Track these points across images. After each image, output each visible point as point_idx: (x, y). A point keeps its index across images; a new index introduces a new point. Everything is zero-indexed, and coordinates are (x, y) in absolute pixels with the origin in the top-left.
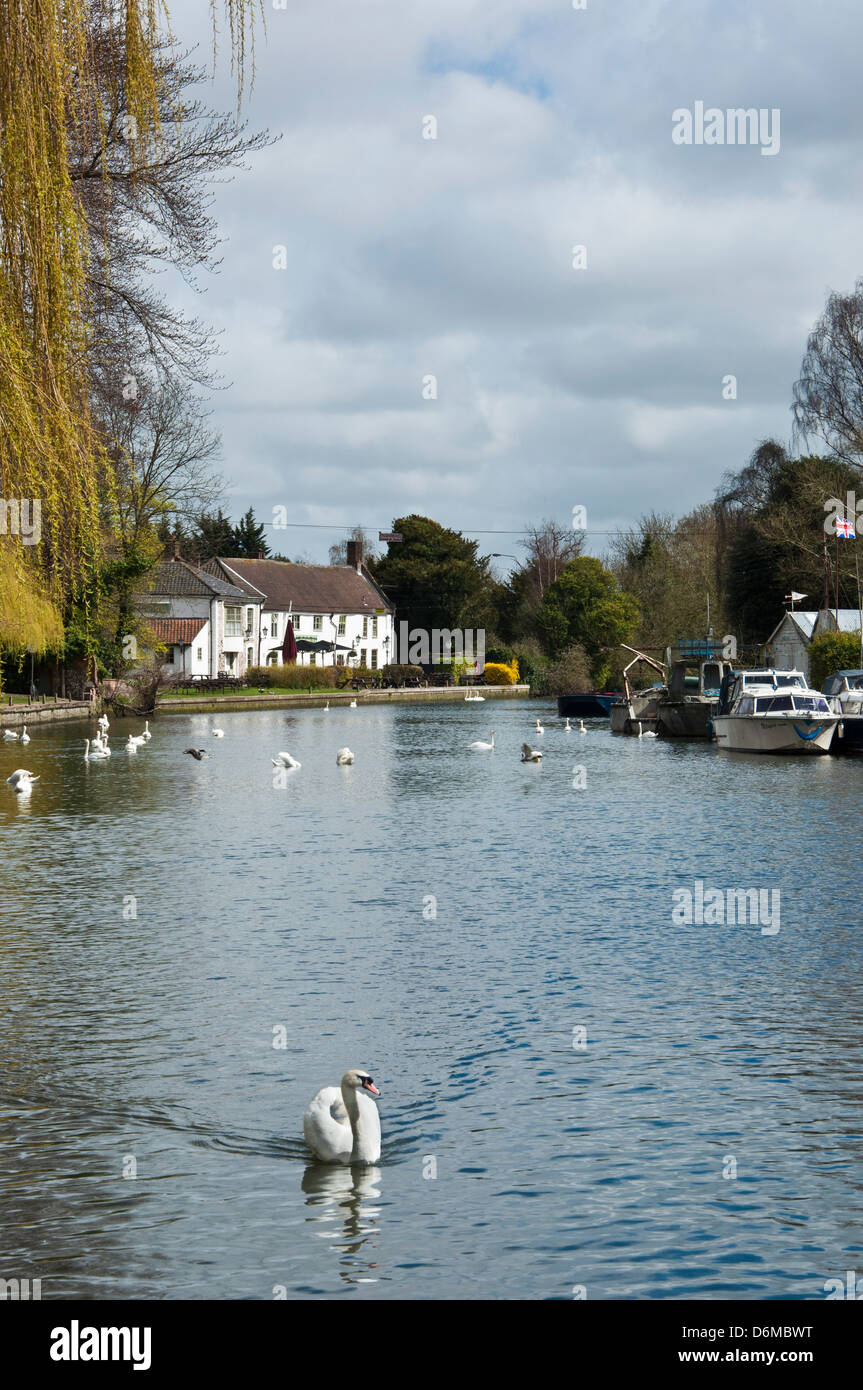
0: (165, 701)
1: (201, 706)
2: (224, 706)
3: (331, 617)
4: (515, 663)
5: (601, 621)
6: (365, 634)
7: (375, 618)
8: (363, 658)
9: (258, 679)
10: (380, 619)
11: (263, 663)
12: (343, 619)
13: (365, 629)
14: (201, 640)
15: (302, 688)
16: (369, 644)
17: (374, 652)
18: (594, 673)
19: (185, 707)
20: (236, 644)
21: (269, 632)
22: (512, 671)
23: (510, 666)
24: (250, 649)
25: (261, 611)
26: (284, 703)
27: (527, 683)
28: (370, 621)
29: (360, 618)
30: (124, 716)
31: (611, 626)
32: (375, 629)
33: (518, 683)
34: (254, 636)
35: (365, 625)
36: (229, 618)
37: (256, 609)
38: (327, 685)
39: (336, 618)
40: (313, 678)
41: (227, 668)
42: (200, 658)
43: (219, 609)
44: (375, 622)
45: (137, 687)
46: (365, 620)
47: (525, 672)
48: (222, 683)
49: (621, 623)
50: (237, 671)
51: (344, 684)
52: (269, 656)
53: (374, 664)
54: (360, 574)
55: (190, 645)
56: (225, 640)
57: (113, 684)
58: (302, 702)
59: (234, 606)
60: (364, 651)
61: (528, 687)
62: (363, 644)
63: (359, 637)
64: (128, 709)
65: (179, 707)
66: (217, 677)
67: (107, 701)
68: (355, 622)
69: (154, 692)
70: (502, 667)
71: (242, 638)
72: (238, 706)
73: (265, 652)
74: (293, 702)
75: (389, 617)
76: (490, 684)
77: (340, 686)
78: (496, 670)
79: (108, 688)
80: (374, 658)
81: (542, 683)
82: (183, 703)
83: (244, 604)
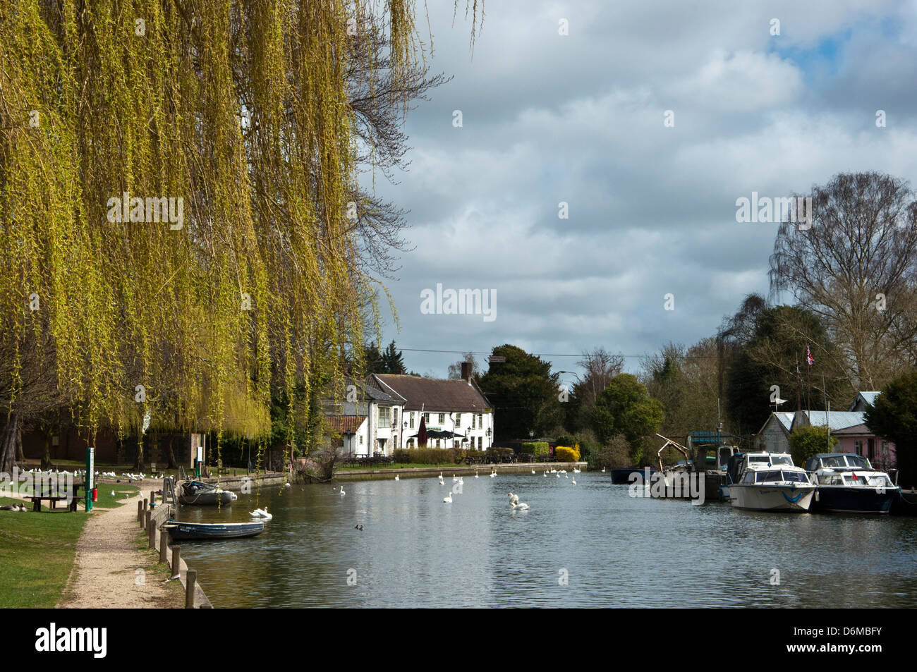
0: (339, 472)
1: (363, 476)
2: (380, 476)
3: (451, 415)
4: (577, 447)
5: (636, 417)
6: (474, 426)
7: (481, 415)
8: (473, 443)
9: (401, 457)
10: (484, 416)
11: (404, 446)
12: (459, 416)
13: (474, 423)
14: (362, 430)
15: (432, 464)
16: (477, 433)
17: (480, 439)
18: (632, 454)
19: (353, 477)
20: (386, 433)
21: (409, 425)
22: (576, 452)
23: (573, 448)
24: (395, 436)
25: (403, 411)
26: (420, 474)
27: (586, 461)
28: (477, 417)
29: (470, 415)
30: (311, 483)
31: (643, 421)
32: (480, 422)
33: (579, 461)
34: (398, 427)
35: (474, 420)
36: (381, 415)
37: (400, 409)
38: (449, 462)
39: (454, 415)
40: (439, 457)
41: (380, 450)
42: (361, 442)
43: (375, 409)
44: (481, 418)
45: (320, 463)
46: (474, 416)
47: (584, 453)
48: (376, 460)
49: (650, 420)
50: (387, 452)
51: (460, 461)
52: (408, 441)
53: (480, 447)
54: (470, 385)
55: (355, 434)
56: (378, 430)
57: (304, 461)
58: (432, 473)
59: (384, 409)
60: (473, 438)
61: (586, 463)
62: (472, 433)
63: (469, 428)
64: (313, 478)
65: (348, 477)
66: (372, 456)
67: (300, 473)
68: (467, 418)
69: (331, 466)
70: (568, 449)
71: (390, 429)
72: (388, 476)
73: (406, 439)
74: (425, 474)
75: (490, 414)
76: (560, 461)
77: (458, 462)
78: (564, 452)
79: (301, 463)
80: (480, 442)
81: (596, 461)
82: (351, 474)
83: (392, 405)
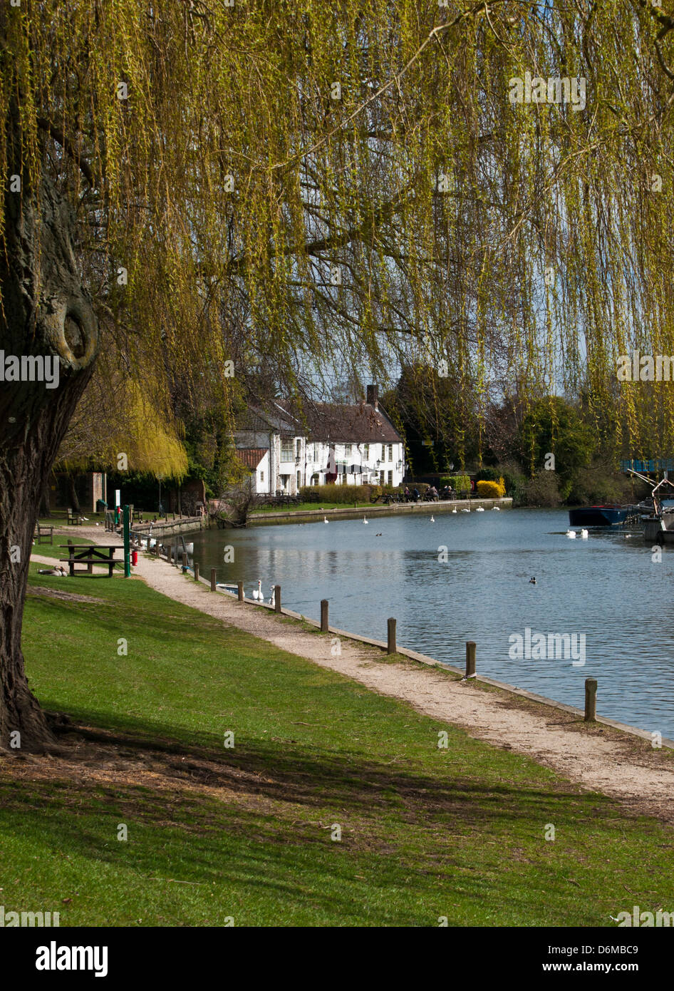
0: (253, 515)
1: (278, 519)
2: (295, 519)
3: (358, 445)
4: (502, 481)
6: (383, 459)
7: (390, 445)
8: (382, 477)
9: (309, 496)
10: (395, 447)
11: (309, 483)
12: (367, 447)
13: (383, 455)
14: (263, 466)
15: (344, 503)
16: (386, 466)
17: (390, 473)
18: (560, 487)
19: (268, 520)
20: (289, 468)
21: (313, 459)
22: (500, 487)
23: (498, 482)
24: (298, 472)
25: (306, 442)
26: (338, 516)
27: (511, 496)
28: (387, 448)
29: (379, 445)
30: (224, 528)
31: (573, 450)
32: (390, 454)
33: (504, 496)
34: (302, 462)
35: (383, 451)
36: (283, 447)
37: (303, 440)
38: (364, 501)
39: (362, 446)
40: (351, 495)
41: (282, 487)
42: (262, 479)
43: (277, 441)
44: (391, 449)
45: (233, 505)
46: (383, 447)
47: (509, 488)
48: (280, 501)
49: (581, 448)
50: (291, 489)
51: (376, 500)
52: (312, 477)
53: (390, 482)
54: (377, 410)
55: (255, 469)
56: (281, 465)
57: (216, 503)
58: (350, 514)
59: (286, 440)
60: (382, 472)
61: (512, 499)
62: (382, 467)
63: (378, 461)
64: (228, 523)
65: (262, 520)
66: (275, 495)
67: (213, 517)
68: (376, 449)
69: (246, 509)
70: (492, 483)
71: (294, 464)
72: (304, 518)
73: (310, 474)
74: (343, 515)
75: (401, 444)
76: (479, 497)
77: (374, 501)
78: (487, 487)
79: (213, 506)
80: (390, 477)
81: (521, 496)
82: (266, 517)
83: (294, 436)
